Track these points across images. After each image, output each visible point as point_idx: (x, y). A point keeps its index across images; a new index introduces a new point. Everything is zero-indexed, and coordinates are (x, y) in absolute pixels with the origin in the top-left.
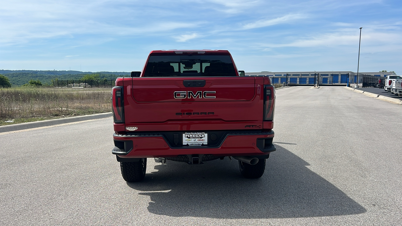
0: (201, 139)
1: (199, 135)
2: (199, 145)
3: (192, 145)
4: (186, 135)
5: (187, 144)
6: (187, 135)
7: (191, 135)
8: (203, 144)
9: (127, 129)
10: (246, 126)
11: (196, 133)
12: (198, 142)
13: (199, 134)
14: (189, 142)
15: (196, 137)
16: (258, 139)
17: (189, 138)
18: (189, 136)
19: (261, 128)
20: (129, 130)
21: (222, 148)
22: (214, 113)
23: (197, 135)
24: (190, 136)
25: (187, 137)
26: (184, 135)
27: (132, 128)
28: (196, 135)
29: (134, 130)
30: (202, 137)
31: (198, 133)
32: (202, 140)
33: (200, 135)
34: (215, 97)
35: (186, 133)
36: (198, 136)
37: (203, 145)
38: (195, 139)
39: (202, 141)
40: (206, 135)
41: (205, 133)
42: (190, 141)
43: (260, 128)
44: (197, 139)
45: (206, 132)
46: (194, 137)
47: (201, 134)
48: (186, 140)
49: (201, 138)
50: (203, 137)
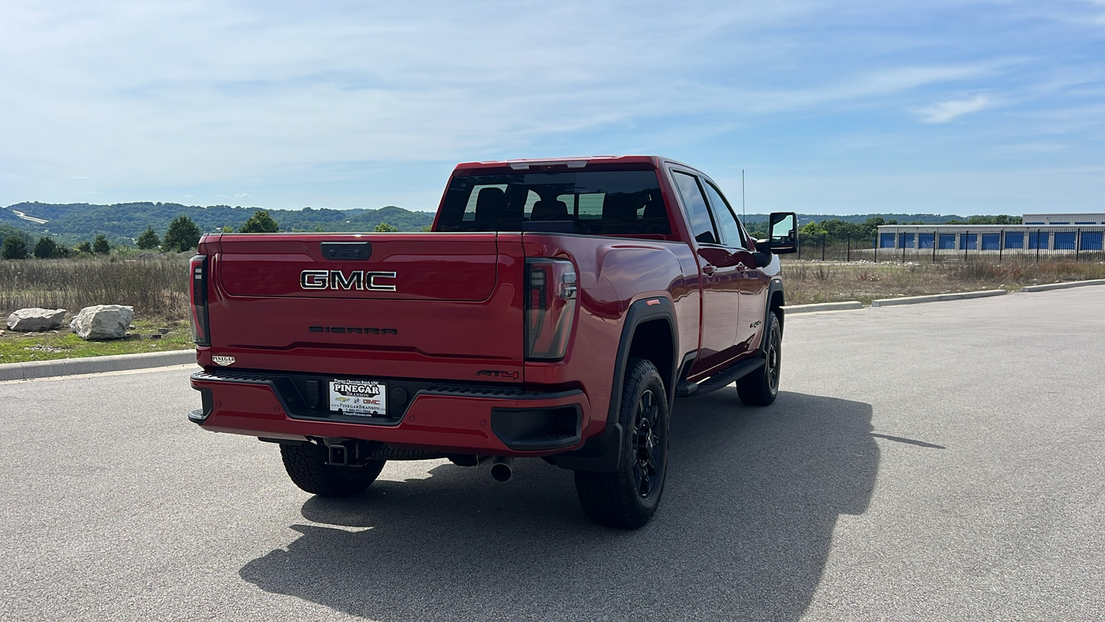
0: (371, 399)
1: (365, 389)
2: (365, 414)
3: (350, 414)
4: (336, 385)
5: (340, 410)
6: (339, 387)
7: (348, 386)
8: (375, 412)
9: (215, 360)
10: (481, 371)
11: (358, 383)
12: (365, 405)
13: (365, 385)
14: (343, 403)
15: (358, 392)
16: (496, 411)
17: (344, 393)
18: (342, 390)
19: (519, 380)
20: (219, 363)
21: (404, 427)
22: (396, 330)
23: (361, 388)
24: (344, 387)
25: (339, 391)
26: (331, 384)
27: (224, 358)
28: (358, 386)
29: (229, 364)
30: (374, 392)
31: (362, 382)
32: (374, 402)
33: (368, 388)
34: (393, 288)
35: (335, 380)
36: (363, 390)
37: (375, 415)
38: (356, 398)
39: (373, 405)
40: (382, 388)
41: (379, 384)
42: (346, 403)
43: (517, 381)
44: (361, 399)
45: (381, 380)
46: (356, 393)
47: (371, 386)
48: (337, 399)
49: (372, 395)
50: (376, 394)
